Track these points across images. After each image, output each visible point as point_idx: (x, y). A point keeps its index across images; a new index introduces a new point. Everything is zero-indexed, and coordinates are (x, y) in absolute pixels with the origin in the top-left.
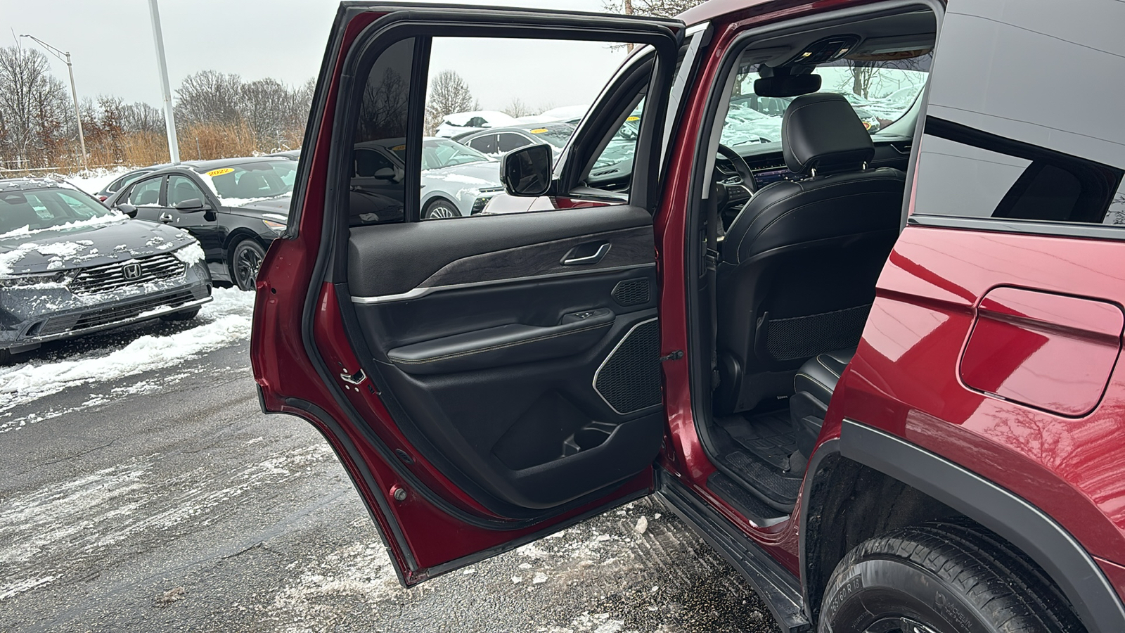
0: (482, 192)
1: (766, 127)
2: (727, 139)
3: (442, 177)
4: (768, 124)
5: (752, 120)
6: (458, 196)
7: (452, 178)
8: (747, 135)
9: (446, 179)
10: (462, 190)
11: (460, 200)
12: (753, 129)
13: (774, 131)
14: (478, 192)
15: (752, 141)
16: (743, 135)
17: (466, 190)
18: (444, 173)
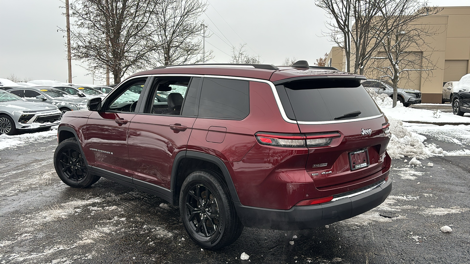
0: (24, 112)
1: (134, 97)
2: (121, 100)
3: (5, 106)
4: (135, 96)
5: (128, 94)
6: (13, 114)
7: (10, 106)
8: (128, 99)
9: (7, 106)
10: (15, 111)
11: (13, 115)
12: (129, 97)
13: (137, 99)
14: (22, 112)
15: (130, 101)
16: (126, 99)
17: (17, 111)
18: (6, 104)
